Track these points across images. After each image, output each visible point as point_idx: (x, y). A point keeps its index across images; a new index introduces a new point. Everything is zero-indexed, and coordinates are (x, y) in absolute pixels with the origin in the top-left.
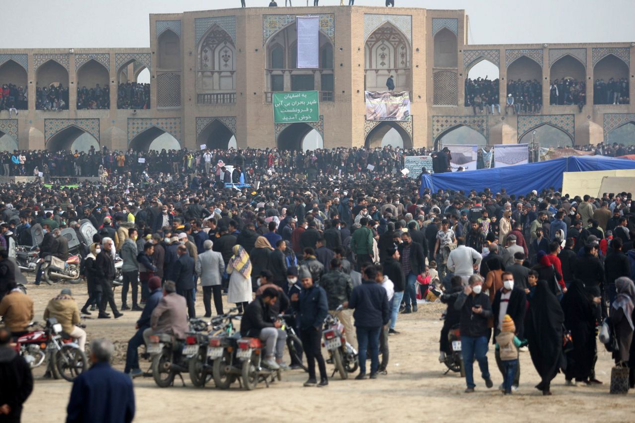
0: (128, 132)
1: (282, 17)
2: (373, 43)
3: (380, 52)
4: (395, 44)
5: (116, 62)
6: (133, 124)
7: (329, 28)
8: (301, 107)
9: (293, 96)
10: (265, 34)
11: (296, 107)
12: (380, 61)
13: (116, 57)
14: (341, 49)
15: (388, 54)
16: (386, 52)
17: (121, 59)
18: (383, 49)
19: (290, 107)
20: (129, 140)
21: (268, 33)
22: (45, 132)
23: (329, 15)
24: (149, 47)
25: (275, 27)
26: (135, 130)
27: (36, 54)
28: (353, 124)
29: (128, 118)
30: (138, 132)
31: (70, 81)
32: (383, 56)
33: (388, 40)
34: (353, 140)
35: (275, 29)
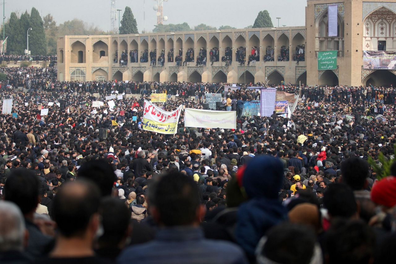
0: (296, 74)
1: (322, 5)
2: (376, 20)
3: (380, 26)
4: (390, 21)
5: (292, 34)
6: (298, 69)
7: (342, 11)
8: (329, 60)
9: (327, 54)
10: (315, 16)
11: (327, 60)
12: (380, 31)
13: (292, 32)
14: (347, 24)
15: (385, 27)
16: (384, 26)
17: (294, 33)
18: (382, 24)
19: (324, 61)
20: (296, 79)
21: (317, 15)
22: (266, 73)
23: (342, 3)
24: (305, 26)
25: (319, 12)
26: (299, 73)
27: (263, 31)
28: (352, 71)
29: (296, 66)
30: (300, 74)
31: (275, 46)
32: (382, 29)
33: (386, 19)
34: (352, 81)
35: (319, 13)
